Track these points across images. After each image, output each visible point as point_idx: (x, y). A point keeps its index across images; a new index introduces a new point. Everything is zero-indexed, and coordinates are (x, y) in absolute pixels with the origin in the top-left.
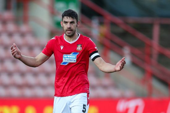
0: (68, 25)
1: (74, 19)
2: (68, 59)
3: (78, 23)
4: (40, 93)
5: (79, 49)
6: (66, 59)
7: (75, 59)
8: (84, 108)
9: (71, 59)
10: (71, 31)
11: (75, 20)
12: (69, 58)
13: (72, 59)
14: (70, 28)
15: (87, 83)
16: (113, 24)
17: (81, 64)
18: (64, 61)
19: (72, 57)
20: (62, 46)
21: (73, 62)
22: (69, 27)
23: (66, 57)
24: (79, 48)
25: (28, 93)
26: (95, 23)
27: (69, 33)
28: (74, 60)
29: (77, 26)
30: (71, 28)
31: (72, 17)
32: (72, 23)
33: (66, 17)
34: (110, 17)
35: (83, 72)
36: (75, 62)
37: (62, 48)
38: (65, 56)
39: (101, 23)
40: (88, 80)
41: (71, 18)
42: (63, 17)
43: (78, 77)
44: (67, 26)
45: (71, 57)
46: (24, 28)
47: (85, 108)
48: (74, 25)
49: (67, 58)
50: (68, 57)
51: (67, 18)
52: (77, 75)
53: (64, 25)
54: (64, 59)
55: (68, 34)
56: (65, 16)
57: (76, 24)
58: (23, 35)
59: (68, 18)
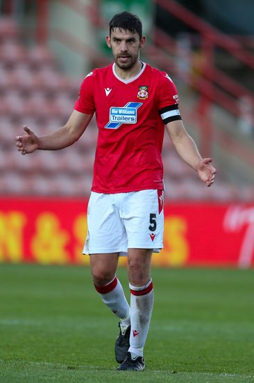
0: (122, 46)
1: (134, 33)
2: (120, 116)
3: (143, 40)
4: (67, 187)
5: (142, 95)
6: (116, 116)
7: (135, 117)
8: (152, 221)
9: (125, 116)
10: (128, 57)
11: (136, 36)
12: (122, 114)
13: (128, 116)
14: (126, 52)
15: (160, 168)
16: (220, 50)
17: (147, 128)
18: (112, 120)
19: (128, 112)
20: (108, 89)
21: (129, 122)
22: (123, 49)
23: (116, 112)
24: (143, 93)
25: (43, 186)
26: (183, 46)
27: (123, 62)
28: (132, 119)
29: (140, 47)
30: (129, 52)
31: (131, 30)
32: (129, 41)
33: (118, 28)
34: (214, 36)
35: (152, 144)
36: (134, 122)
37: (108, 93)
38: (113, 110)
39: (196, 48)
40: (161, 161)
41: (128, 31)
42: (111, 27)
43: (140, 154)
44: (119, 47)
45: (125, 112)
46: (37, 53)
47: (154, 221)
48: (134, 45)
49: (118, 114)
50: (120, 111)
51: (120, 31)
52: (138, 150)
53: (114, 44)
54: (111, 117)
55: (121, 64)
56: (117, 26)
57: (138, 42)
58: (34, 67)
59: (123, 31)
